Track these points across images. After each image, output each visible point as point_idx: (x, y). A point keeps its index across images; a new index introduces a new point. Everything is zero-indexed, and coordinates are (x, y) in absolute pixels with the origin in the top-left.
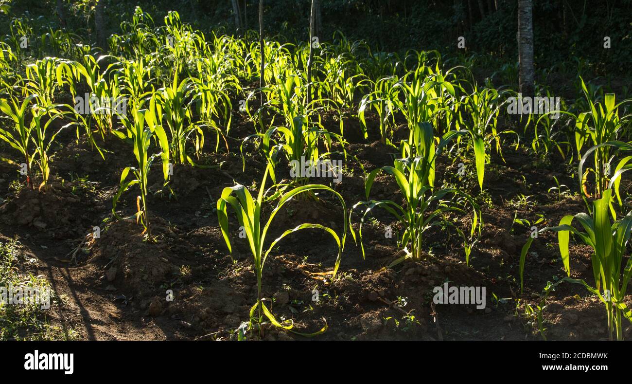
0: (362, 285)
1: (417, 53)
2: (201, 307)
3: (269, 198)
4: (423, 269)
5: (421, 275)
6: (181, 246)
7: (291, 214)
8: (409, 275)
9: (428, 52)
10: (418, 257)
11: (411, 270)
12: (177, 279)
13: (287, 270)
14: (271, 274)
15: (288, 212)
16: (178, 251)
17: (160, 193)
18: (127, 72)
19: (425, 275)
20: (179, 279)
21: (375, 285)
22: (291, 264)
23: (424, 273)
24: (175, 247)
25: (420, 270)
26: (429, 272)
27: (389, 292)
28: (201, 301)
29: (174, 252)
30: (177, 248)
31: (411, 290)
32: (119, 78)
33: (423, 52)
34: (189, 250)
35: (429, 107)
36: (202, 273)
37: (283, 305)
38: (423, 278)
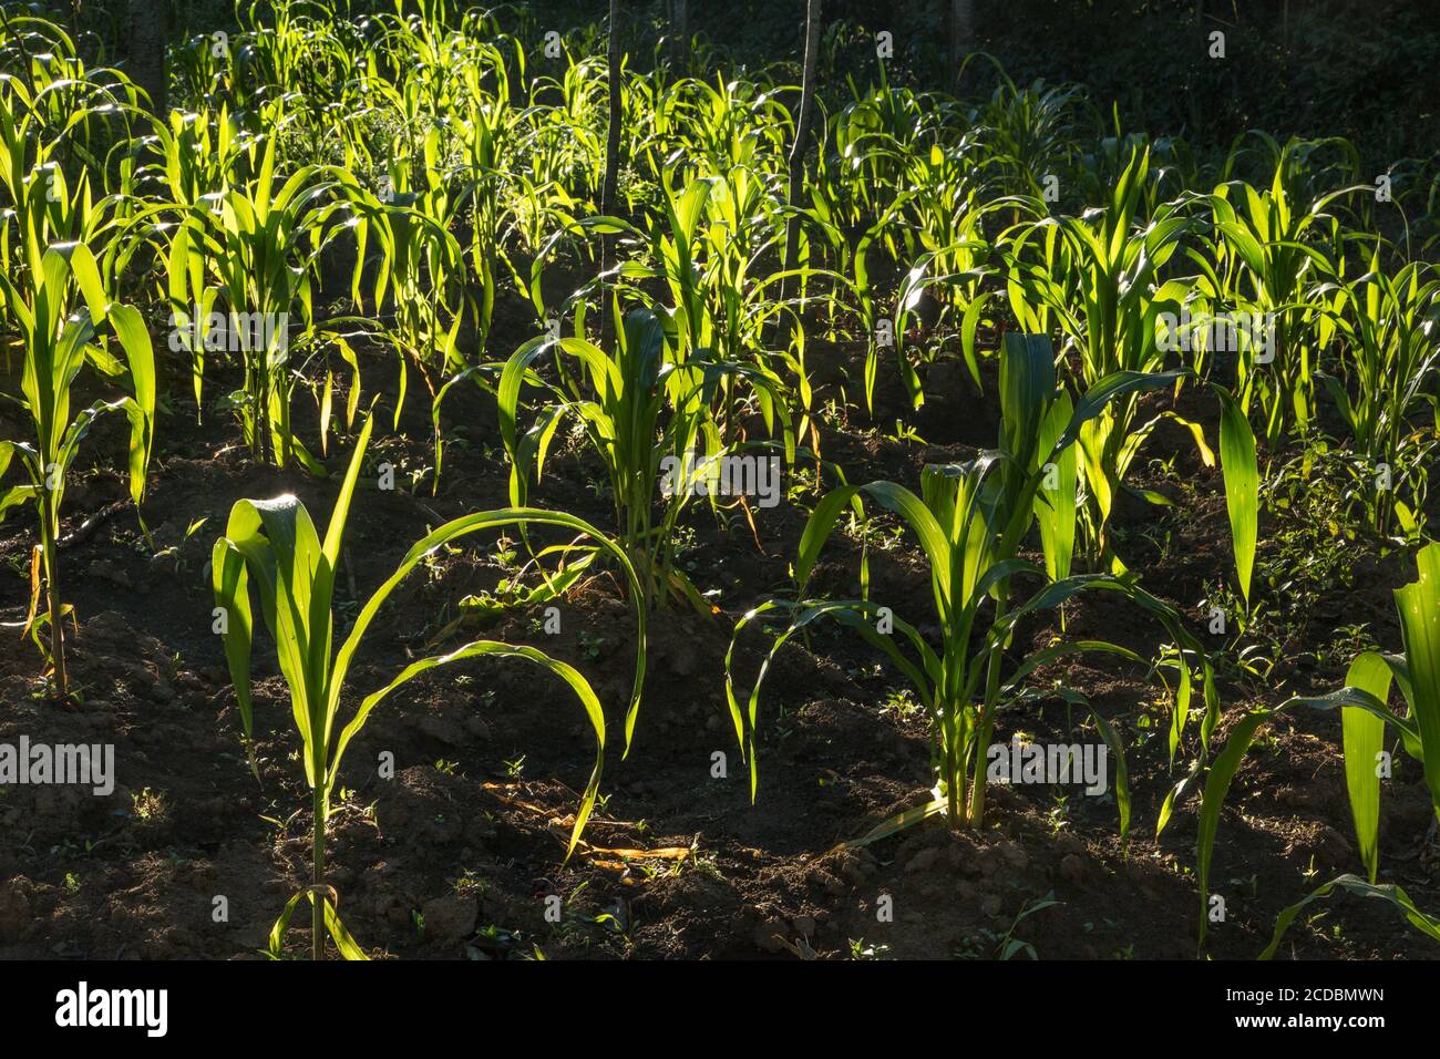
0: (745, 896)
1: (1272, 142)
2: (158, 921)
3: (532, 593)
4: (970, 853)
5: (959, 873)
6: (172, 727)
7: (594, 653)
8: (916, 871)
9: (1316, 143)
10: (969, 814)
11: (926, 856)
12: (118, 831)
13: (504, 828)
14: (443, 835)
15: (584, 642)
16: (158, 741)
17: (170, 557)
18: (173, 151)
19: (973, 877)
20: (126, 834)
21: (791, 900)
22: (528, 813)
23: (971, 867)
24: (147, 730)
25: (956, 857)
26: (989, 866)
27: (833, 925)
28: (161, 903)
29: (139, 744)
30: (155, 733)
31: (912, 922)
32: (140, 170)
33: (1296, 143)
34: (196, 744)
35: (1159, 308)
36: (216, 820)
37: (450, 941)
38: (964, 887)
